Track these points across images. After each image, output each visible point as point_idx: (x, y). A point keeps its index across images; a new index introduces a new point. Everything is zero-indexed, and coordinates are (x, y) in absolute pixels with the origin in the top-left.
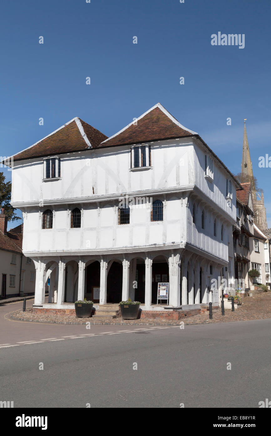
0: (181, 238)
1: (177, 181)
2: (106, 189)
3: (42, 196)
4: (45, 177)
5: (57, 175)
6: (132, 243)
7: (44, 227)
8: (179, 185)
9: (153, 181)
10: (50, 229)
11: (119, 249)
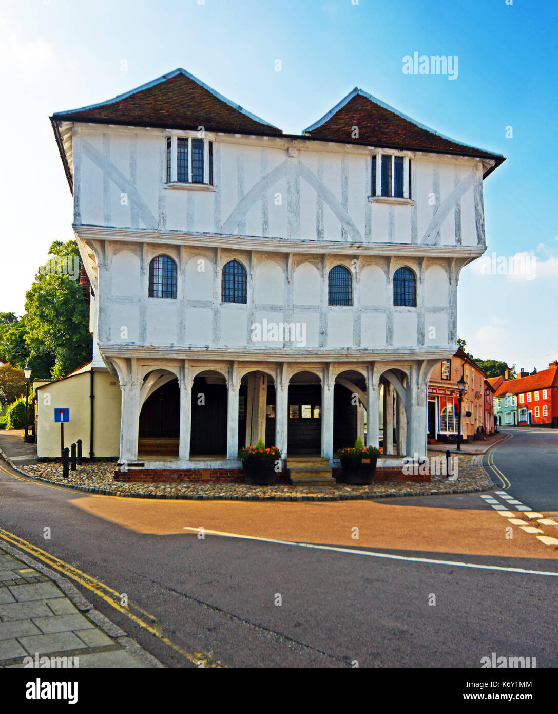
0: (449, 340)
1: (456, 237)
2: (318, 229)
3: (164, 221)
4: (174, 177)
5: (206, 180)
6: (360, 343)
7: (152, 294)
8: (461, 244)
9: (414, 229)
10: (169, 300)
11: (332, 352)
